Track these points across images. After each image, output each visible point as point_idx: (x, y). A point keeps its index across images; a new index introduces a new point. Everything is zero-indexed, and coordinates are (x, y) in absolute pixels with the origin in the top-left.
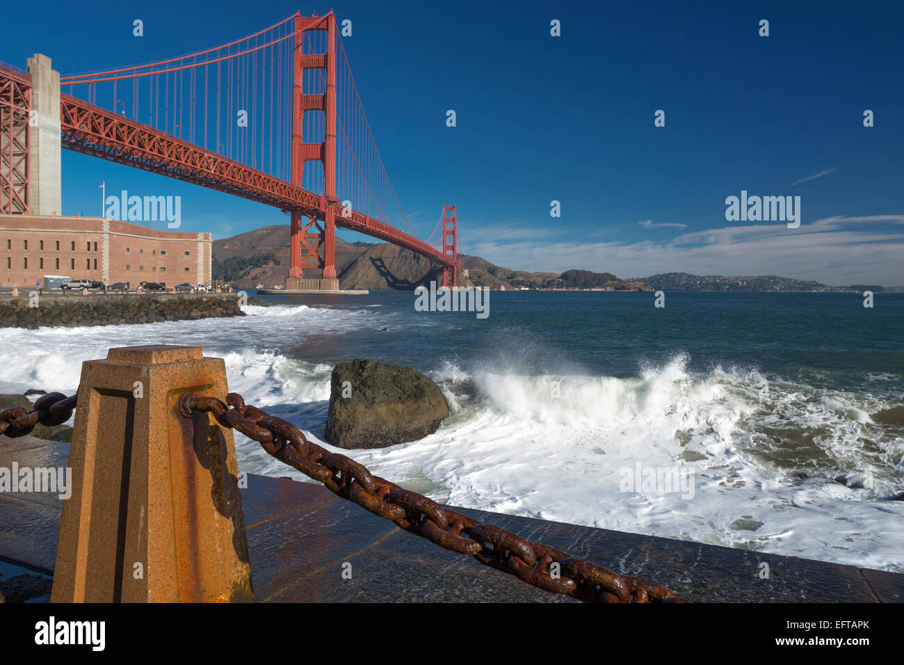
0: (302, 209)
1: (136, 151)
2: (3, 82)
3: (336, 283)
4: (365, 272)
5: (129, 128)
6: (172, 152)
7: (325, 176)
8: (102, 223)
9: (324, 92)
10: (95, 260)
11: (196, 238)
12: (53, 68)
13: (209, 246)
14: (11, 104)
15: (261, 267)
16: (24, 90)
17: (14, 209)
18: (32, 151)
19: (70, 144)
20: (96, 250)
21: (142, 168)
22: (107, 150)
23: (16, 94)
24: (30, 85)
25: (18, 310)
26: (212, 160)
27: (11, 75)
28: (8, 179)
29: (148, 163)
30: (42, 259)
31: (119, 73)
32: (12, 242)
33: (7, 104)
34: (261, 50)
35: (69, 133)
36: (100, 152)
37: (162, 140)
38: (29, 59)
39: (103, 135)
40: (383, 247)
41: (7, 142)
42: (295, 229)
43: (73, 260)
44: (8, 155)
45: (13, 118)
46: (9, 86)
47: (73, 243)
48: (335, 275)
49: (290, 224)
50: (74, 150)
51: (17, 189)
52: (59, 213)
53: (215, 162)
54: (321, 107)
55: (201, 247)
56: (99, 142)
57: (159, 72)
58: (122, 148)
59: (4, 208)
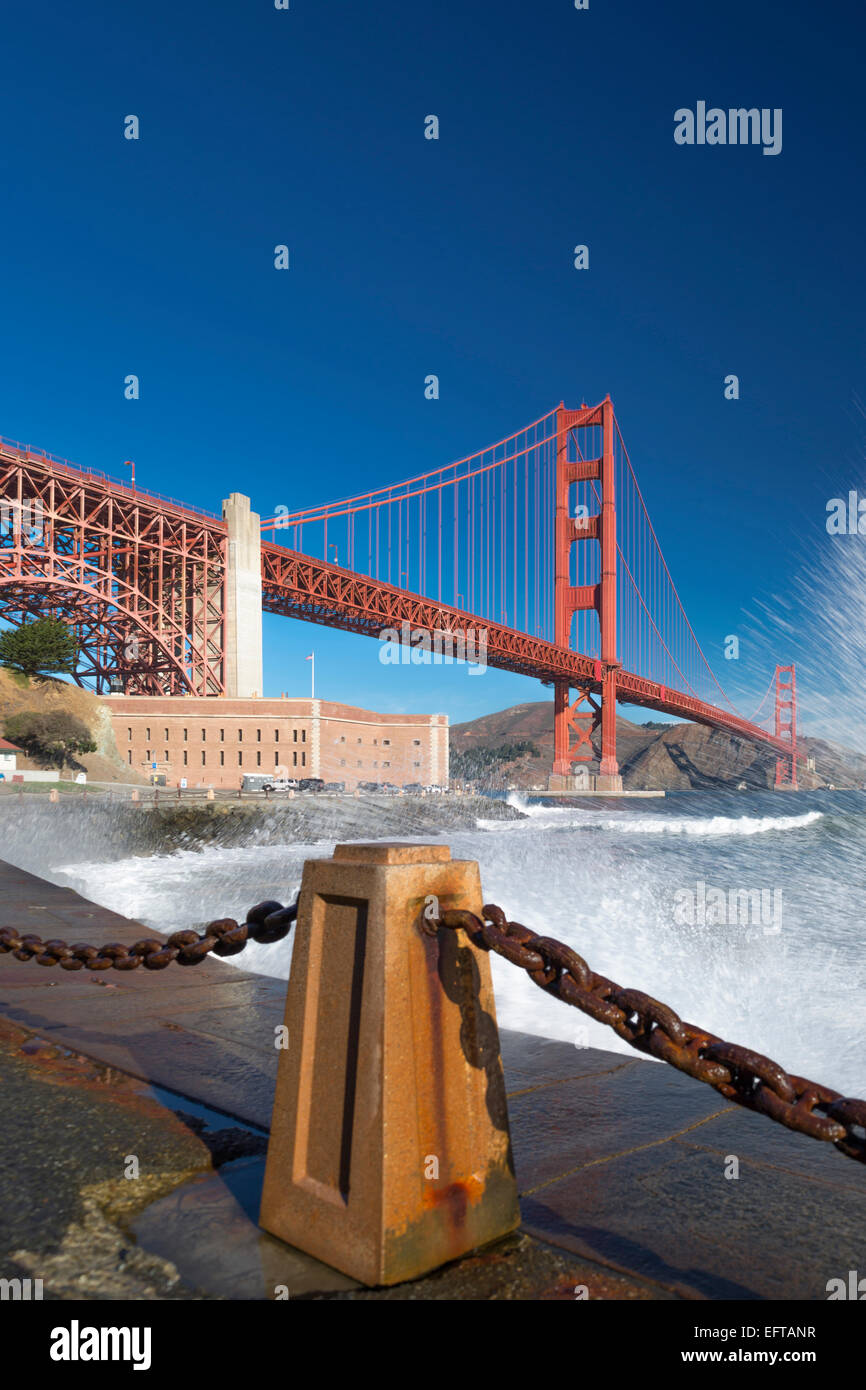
0: (570, 678)
1: (352, 609)
2: (195, 532)
3: (618, 781)
4: (661, 764)
5: (343, 579)
6: (396, 609)
7: (601, 631)
8: (310, 705)
9: (599, 512)
10: (304, 754)
11: (429, 721)
12: (253, 509)
13: (444, 732)
14: (204, 559)
15: (513, 760)
16: (219, 540)
17: (209, 691)
18: (229, 616)
19: (272, 604)
20: (304, 741)
21: (359, 632)
22: (316, 610)
23: (210, 546)
24: (223, 533)
25: (214, 816)
26: (448, 616)
27: (204, 523)
28: (201, 653)
29: (367, 625)
30: (240, 753)
31: (331, 510)
32: (207, 732)
33: (200, 559)
34: (512, 462)
35: (271, 591)
36: (308, 614)
37: (384, 593)
38: (225, 501)
39: (312, 592)
40: (686, 729)
41: (201, 606)
42: (560, 705)
43: (277, 753)
44: (202, 623)
45: (207, 577)
46: (202, 536)
47: (277, 731)
48: (617, 770)
49: (553, 700)
50: (278, 612)
51: (212, 665)
52: (260, 694)
53: (452, 619)
54: (594, 534)
55: (434, 734)
56: (306, 600)
57: (380, 503)
58: (334, 608)
59: (198, 690)
